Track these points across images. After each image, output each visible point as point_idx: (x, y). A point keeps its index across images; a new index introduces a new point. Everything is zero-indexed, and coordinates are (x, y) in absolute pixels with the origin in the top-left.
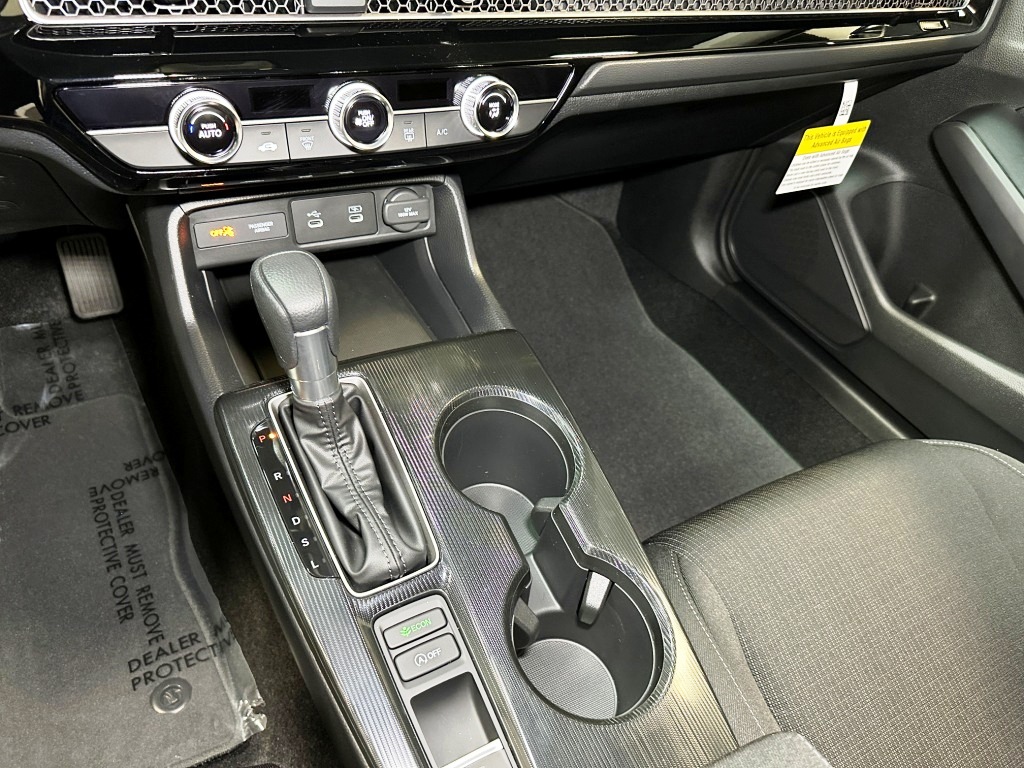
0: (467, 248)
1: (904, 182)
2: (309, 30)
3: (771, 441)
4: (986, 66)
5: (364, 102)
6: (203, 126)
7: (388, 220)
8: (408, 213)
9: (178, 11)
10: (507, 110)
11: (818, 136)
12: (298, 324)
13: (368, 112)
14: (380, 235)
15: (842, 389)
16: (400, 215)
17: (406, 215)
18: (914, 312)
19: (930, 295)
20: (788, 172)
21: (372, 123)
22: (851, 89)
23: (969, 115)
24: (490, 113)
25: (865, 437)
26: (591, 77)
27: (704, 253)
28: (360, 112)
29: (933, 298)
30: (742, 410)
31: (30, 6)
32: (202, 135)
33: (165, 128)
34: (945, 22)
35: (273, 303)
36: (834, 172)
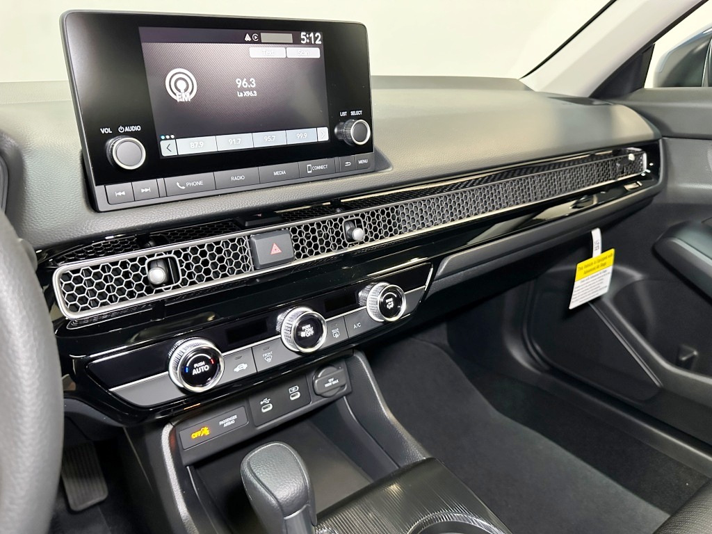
0: (379, 398)
1: (643, 280)
2: (258, 280)
3: (620, 488)
4: (671, 201)
5: (306, 320)
6: (195, 365)
7: (318, 391)
8: (332, 382)
9: (169, 288)
10: (398, 301)
11: (586, 266)
12: (286, 509)
13: (309, 326)
14: (314, 404)
15: (656, 434)
16: (327, 385)
17: (331, 384)
18: (686, 366)
19: (692, 352)
20: (574, 293)
21: (312, 333)
22: (596, 234)
23: (674, 231)
24: (388, 306)
25: (690, 469)
26: (444, 267)
27: (518, 354)
28: (303, 328)
29: (695, 353)
30: (589, 467)
31: (66, 308)
32: (195, 372)
33: (167, 372)
34: (638, 182)
35: (266, 496)
36: (602, 286)
